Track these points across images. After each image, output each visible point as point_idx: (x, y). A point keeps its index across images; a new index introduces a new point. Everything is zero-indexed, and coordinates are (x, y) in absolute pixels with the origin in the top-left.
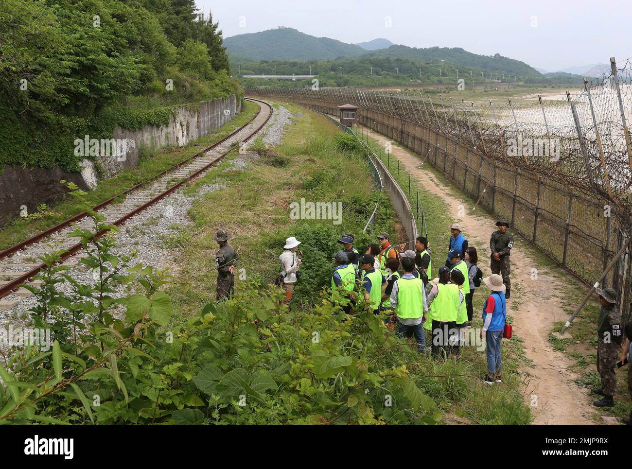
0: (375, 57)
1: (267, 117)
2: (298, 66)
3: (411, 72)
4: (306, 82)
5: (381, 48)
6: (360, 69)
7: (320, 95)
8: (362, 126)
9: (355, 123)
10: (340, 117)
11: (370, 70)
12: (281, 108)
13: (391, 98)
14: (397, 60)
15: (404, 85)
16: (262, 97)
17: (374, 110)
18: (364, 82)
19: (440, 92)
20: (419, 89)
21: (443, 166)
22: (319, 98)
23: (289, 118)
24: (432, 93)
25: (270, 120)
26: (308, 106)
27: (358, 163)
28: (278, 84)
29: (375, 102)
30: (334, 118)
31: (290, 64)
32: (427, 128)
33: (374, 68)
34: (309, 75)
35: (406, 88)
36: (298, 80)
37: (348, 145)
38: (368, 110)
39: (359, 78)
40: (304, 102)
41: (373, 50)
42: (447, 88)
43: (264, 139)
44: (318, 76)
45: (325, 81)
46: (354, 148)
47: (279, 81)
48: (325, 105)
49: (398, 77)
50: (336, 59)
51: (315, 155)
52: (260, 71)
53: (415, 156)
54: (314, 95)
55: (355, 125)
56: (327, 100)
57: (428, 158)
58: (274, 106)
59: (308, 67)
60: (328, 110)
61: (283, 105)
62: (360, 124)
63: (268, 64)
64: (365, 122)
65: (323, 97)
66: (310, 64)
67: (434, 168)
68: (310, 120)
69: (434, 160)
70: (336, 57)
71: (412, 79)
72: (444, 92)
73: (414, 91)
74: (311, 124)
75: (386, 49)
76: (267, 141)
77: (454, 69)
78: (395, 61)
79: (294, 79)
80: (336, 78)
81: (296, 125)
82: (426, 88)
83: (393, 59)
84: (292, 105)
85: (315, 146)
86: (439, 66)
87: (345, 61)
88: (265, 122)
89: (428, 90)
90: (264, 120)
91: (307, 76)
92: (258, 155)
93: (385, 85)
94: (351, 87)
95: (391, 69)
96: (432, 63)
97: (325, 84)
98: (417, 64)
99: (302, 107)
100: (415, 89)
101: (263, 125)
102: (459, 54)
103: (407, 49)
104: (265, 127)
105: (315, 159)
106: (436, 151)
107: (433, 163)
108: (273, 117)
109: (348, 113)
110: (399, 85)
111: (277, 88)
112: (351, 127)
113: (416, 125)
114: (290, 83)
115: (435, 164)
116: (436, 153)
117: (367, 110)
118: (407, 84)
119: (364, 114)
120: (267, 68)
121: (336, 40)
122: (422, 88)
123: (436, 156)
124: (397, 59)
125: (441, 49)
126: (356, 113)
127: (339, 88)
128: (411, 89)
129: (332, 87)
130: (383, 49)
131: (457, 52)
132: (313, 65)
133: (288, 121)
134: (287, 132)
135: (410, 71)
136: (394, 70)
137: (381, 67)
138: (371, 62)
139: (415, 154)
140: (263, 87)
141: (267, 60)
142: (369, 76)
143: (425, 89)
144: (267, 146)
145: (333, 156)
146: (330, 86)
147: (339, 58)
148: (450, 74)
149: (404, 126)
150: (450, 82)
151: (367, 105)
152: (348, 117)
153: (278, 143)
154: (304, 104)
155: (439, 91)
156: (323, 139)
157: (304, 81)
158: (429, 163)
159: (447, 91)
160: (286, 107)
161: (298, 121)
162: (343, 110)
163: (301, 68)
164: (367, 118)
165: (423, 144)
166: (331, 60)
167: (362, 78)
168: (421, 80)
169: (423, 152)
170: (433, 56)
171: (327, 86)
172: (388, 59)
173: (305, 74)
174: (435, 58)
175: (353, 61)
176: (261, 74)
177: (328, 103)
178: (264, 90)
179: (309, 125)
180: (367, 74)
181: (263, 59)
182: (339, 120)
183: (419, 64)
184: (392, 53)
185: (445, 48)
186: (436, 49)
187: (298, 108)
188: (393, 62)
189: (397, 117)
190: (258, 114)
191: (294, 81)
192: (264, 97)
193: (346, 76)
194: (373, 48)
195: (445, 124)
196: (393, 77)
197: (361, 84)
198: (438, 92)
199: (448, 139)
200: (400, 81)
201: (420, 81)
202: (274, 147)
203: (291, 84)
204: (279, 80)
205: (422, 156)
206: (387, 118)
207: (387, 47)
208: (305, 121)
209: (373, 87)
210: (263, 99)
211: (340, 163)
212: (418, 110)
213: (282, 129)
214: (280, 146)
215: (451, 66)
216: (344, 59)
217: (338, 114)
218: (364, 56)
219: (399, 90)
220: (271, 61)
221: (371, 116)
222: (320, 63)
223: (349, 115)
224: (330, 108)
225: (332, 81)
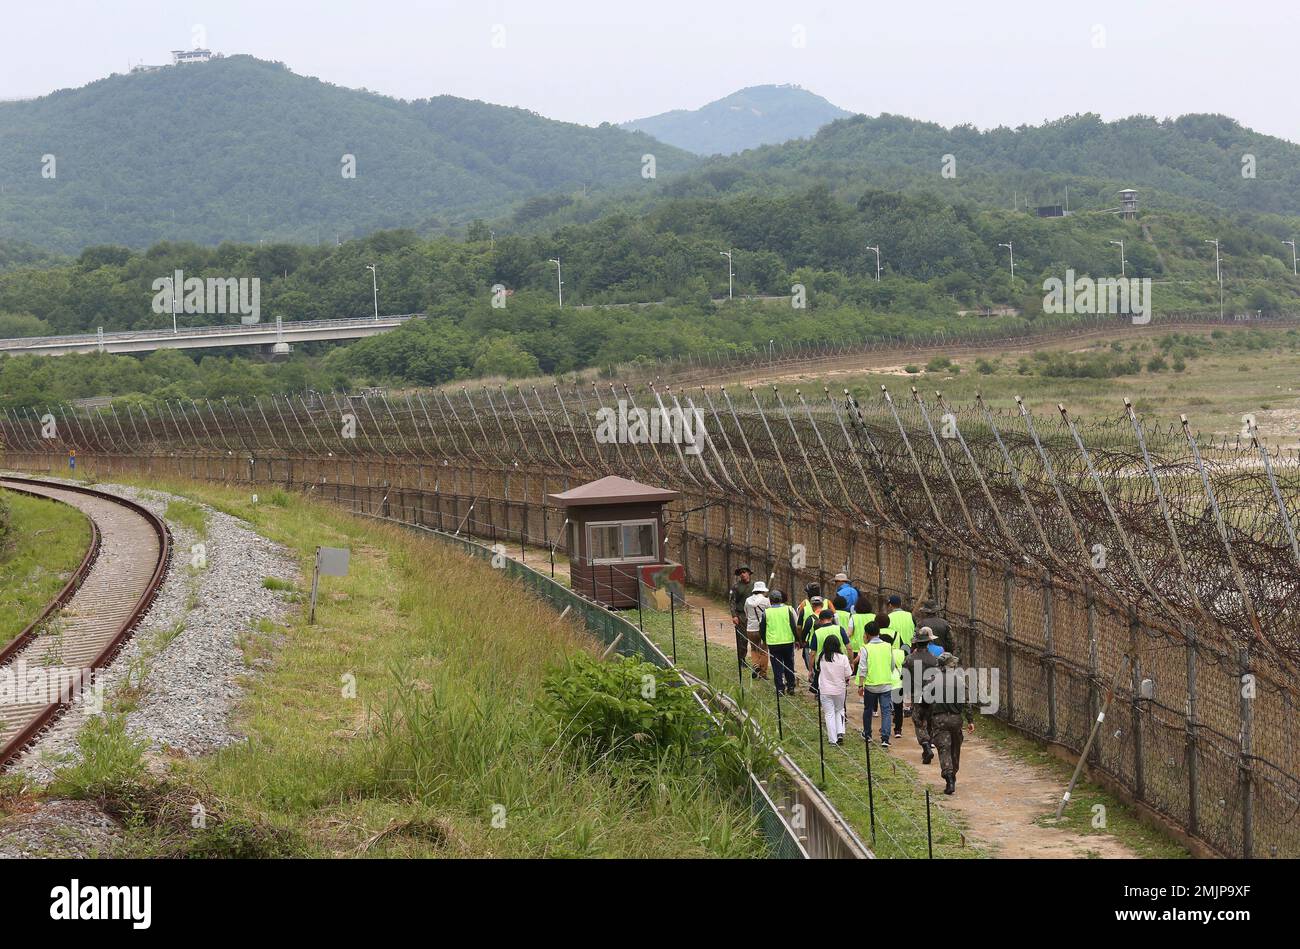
0: (743, 193)
1: (140, 587)
2: (304, 267)
3: (957, 266)
4: (353, 359)
5: (775, 137)
6: (661, 261)
7: (441, 431)
8: (699, 598)
9: (660, 583)
10: (566, 552)
11: (718, 266)
12: (222, 526)
13: (855, 428)
14: (873, 203)
15: (926, 341)
16: (103, 460)
17: (765, 505)
18: (693, 335)
19: (1132, 369)
20: (1011, 358)
21: (1185, 805)
22: (436, 452)
23: (271, 585)
24: (1086, 373)
25: (159, 606)
26: (378, 502)
27: (695, 821)
28: (188, 377)
29: (763, 452)
30: (534, 562)
31: (255, 259)
32: (1070, 593)
33: (743, 254)
34: (370, 314)
35: (934, 354)
36: (308, 348)
37: (625, 723)
38: (728, 500)
39: (664, 317)
40: (347, 477)
41: (727, 154)
42: (1166, 344)
43: (134, 721)
44: (420, 318)
45: (464, 346)
46: (663, 734)
47: (197, 361)
48: (477, 488)
49: (883, 299)
50: (522, 217)
51: (445, 799)
52: (84, 314)
53: (1020, 754)
54: (407, 431)
55: (662, 595)
56: (489, 458)
57: (1093, 761)
58: (176, 513)
59: (359, 273)
60: (496, 516)
61: (232, 504)
62: (689, 584)
63: (124, 270)
64: (714, 574)
65: (461, 439)
66: (371, 255)
67: (1135, 815)
68: (394, 587)
69: (1129, 772)
70: (520, 203)
71: (966, 301)
72: (1156, 366)
73: (986, 369)
74: (405, 610)
75: (802, 144)
76: (155, 732)
77: (1194, 234)
78: (863, 206)
79: (281, 348)
80: (528, 323)
81: (312, 620)
82: (1048, 349)
83: (846, 194)
84: (280, 502)
85: (436, 743)
86: (1109, 222)
87: (570, 225)
88: (135, 620)
89: (1065, 362)
90: (128, 607)
91: (358, 323)
92: (105, 819)
93: (816, 349)
94: (620, 368)
95: (838, 253)
96: (1074, 207)
97: (466, 363)
98: (984, 217)
99: (341, 513)
100: (990, 358)
101: (124, 636)
102: (1212, 145)
103: (923, 139)
104: (132, 648)
105: (444, 821)
106: (1137, 717)
107: (1125, 790)
108: (174, 583)
109: (613, 531)
110: (895, 341)
111: (187, 406)
112: (635, 606)
113: (1009, 570)
114: (257, 368)
115: (1139, 794)
116: (1136, 730)
117: (725, 504)
118: (939, 330)
119: (705, 525)
120: (120, 289)
121: (516, 110)
122: (1026, 353)
123: (1137, 746)
124: (870, 195)
125: (1113, 125)
126: (662, 526)
127: (550, 380)
128: (964, 361)
129: (510, 374)
130: (788, 145)
131: (1203, 138)
132: (391, 260)
133: (266, 605)
134: (264, 669)
135: (948, 260)
136: (860, 259)
137: (784, 243)
138: (726, 223)
139: (1016, 742)
140: (101, 405)
141: (119, 246)
142: (719, 303)
143: (1044, 357)
144: (156, 765)
145: (544, 796)
146: (494, 372)
147: (537, 210)
148: (1178, 262)
149: (941, 586)
150: (1184, 305)
151: (718, 477)
152: (614, 551)
153: (221, 739)
154: (354, 488)
155: (1124, 359)
156: (480, 700)
157: (343, 350)
158: (1101, 787)
159: (1170, 361)
160: (252, 520)
161: (323, 599)
162: (582, 511)
163: (320, 279)
164: (728, 550)
165: (1061, 683)
166: (489, 222)
167: (683, 317)
168: (1016, 306)
169: (1061, 729)
170: (1074, 170)
171: (480, 375)
172: (818, 196)
173: (346, 309)
174: (1086, 180)
175: (618, 224)
176: (85, 327)
177: (493, 479)
178: (109, 419)
179: (390, 620)
180: (704, 290)
181: (100, 240)
182: (563, 573)
183: (997, 216)
184: (841, 165)
185: (1137, 122)
186: (1083, 129)
187: (320, 518)
188: (851, 216)
189: (901, 534)
190: (85, 572)
191: (281, 357)
192: (115, 461)
193: (583, 308)
194: (728, 143)
195: (1168, 564)
196: (860, 298)
197: (678, 349)
198: (1121, 371)
199: (1195, 645)
200: (900, 319)
201: (1012, 313)
202: (197, 764)
203: (269, 374)
204: (197, 355)
205: (1061, 753)
206: (840, 542)
207: (810, 132)
208: (366, 590)
209: (742, 362)
210: (106, 477)
211: (588, 836)
212: (1009, 493)
213: (237, 653)
214: (230, 755)
215: (1177, 216)
216: (567, 211)
217: (557, 538)
218: (681, 187)
219: (899, 371)
220: (144, 251)
221: (751, 539)
222: (427, 243)
223: (622, 542)
224: (507, 505)
225: (504, 345)
